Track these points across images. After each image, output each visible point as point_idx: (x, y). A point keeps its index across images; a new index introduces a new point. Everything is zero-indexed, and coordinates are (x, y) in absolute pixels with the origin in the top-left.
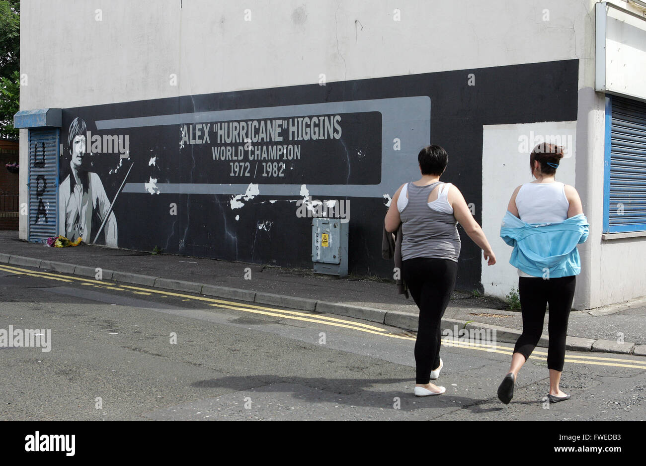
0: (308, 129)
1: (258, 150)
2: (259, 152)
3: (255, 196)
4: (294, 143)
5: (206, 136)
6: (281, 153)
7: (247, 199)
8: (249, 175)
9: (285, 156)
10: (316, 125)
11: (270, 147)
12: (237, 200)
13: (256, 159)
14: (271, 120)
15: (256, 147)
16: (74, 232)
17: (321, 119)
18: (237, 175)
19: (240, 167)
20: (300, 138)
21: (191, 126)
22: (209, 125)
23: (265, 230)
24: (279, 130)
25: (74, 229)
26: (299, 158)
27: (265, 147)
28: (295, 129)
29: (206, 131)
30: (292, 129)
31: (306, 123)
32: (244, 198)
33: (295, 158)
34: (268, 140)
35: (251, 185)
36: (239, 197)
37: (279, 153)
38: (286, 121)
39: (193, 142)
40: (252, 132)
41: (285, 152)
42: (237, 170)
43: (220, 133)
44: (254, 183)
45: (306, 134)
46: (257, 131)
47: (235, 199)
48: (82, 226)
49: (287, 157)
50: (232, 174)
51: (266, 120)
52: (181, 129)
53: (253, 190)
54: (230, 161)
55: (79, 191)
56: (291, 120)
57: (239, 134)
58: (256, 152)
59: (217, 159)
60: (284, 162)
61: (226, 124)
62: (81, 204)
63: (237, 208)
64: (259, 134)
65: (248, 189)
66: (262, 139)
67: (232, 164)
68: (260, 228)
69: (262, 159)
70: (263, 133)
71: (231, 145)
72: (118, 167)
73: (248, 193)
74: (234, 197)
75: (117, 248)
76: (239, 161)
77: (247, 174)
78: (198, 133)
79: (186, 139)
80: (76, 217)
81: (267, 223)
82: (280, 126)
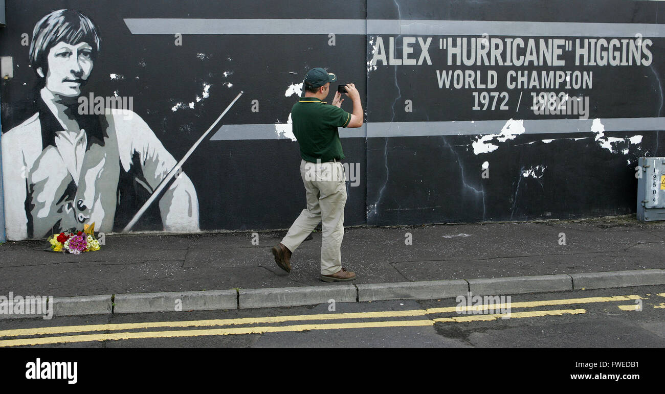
0: (605, 54)
1: (523, 75)
2: (525, 79)
3: (517, 135)
4: (582, 68)
5: (425, 54)
6: (562, 80)
7: (503, 140)
8: (507, 108)
9: (568, 84)
10: (615, 48)
11: (544, 73)
12: (485, 142)
13: (519, 87)
14: (546, 39)
15: (520, 73)
16: (59, 216)
17: (625, 42)
18: (485, 108)
19: (491, 99)
20: (592, 63)
21: (392, 40)
22: (429, 40)
23: (535, 177)
24: (560, 52)
25: (60, 211)
26: (590, 87)
27: (535, 73)
28: (585, 52)
29: (425, 47)
30: (579, 52)
31: (602, 45)
32: (498, 139)
33: (584, 87)
34: (541, 64)
35: (511, 122)
36: (490, 137)
37: (558, 81)
38: (571, 42)
39: (394, 62)
40: (511, 53)
41: (568, 79)
42: (486, 102)
43: (451, 51)
44: (516, 118)
45: (602, 58)
46: (521, 52)
47: (480, 141)
48: (88, 203)
49: (571, 85)
50: (476, 108)
51: (537, 39)
52: (371, 42)
53: (513, 128)
54: (471, 90)
55: (75, 141)
56: (578, 41)
57: (489, 55)
58: (520, 79)
59: (447, 86)
60: (566, 91)
61: (465, 40)
62: (80, 166)
63: (486, 152)
64: (525, 55)
65: (505, 127)
66: (531, 62)
67: (475, 94)
68: (526, 175)
69: (531, 87)
70: (531, 54)
71: (474, 68)
72: (198, 99)
73: (504, 131)
74: (480, 138)
75: (198, 231)
76: (489, 91)
77: (503, 107)
78: (407, 50)
79: (383, 57)
80: (66, 188)
81: (537, 167)
82: (559, 47)
